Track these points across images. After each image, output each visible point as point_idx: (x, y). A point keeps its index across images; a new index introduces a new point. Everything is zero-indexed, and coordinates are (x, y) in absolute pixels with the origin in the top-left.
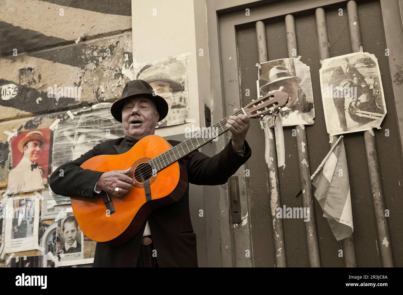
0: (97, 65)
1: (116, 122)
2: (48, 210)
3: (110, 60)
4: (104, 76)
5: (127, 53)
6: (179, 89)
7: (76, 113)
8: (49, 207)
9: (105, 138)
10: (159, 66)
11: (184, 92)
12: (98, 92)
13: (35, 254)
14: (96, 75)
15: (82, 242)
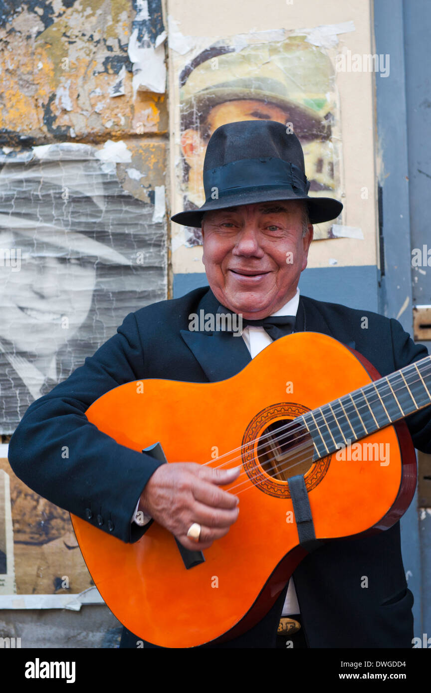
0: (46, 21)
1: (111, 207)
3: (89, 11)
4: (71, 58)
6: (315, 132)
9: (78, 253)
10: (253, 53)
11: (330, 145)
12: (52, 108)
14: (44, 53)
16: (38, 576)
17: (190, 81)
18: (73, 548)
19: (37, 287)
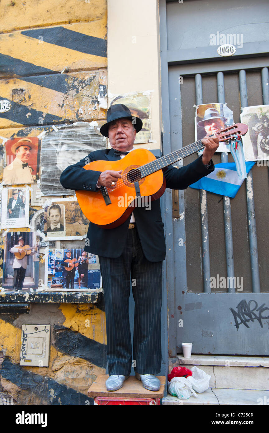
0: (77, 92)
1: (92, 137)
2: (37, 199)
3: (88, 89)
4: (83, 101)
5: (102, 85)
6: (145, 117)
7: (60, 127)
8: (37, 197)
9: (84, 149)
10: (129, 97)
11: (148, 119)
12: (78, 113)
13: (26, 230)
14: (76, 100)
15: (65, 224)
16: (72, 232)
18: (81, 224)
19: (73, 158)
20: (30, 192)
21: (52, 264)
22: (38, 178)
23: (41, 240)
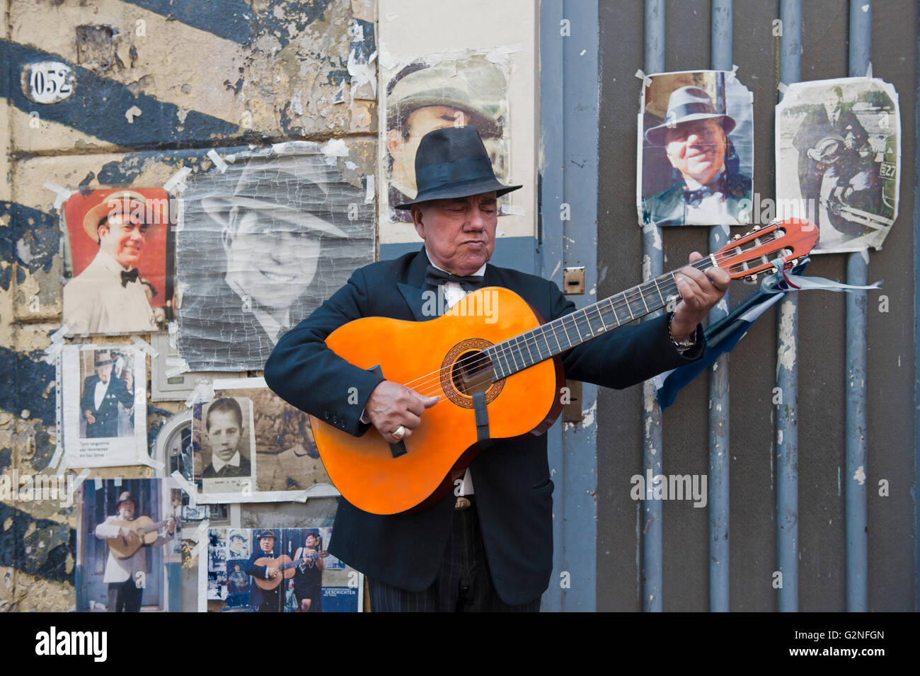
0: (283, 42)
1: (332, 192)
2: (169, 379)
3: (316, 34)
4: (302, 73)
5: (360, 22)
6: (490, 132)
7: (231, 158)
8: (170, 374)
9: (307, 228)
10: (444, 68)
11: (502, 142)
12: (288, 113)
13: (141, 474)
14: (281, 68)
16: (275, 477)
17: (395, 91)
18: (301, 456)
19: (275, 255)
20: (148, 358)
21: (217, 570)
22: (170, 315)
23: (185, 500)
